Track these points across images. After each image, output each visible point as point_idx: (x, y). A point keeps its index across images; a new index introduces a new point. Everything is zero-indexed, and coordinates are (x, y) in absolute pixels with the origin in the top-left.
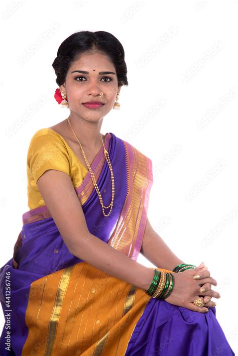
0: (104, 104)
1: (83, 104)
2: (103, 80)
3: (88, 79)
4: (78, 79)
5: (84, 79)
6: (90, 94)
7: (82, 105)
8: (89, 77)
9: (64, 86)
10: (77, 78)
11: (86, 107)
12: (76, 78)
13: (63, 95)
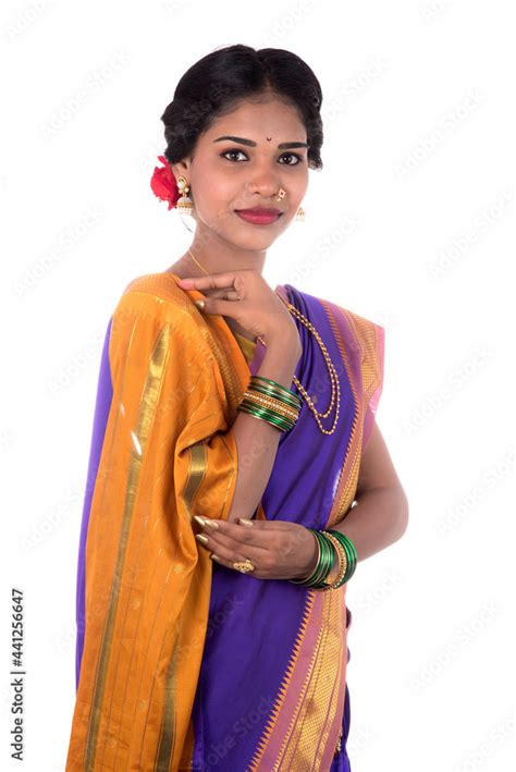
0: (280, 215)
1: (236, 211)
2: (281, 160)
3: (252, 159)
4: (228, 156)
5: (241, 157)
6: (257, 193)
7: (235, 215)
8: (254, 154)
9: (185, 166)
10: (227, 152)
11: (243, 218)
12: (223, 155)
13: (180, 185)
